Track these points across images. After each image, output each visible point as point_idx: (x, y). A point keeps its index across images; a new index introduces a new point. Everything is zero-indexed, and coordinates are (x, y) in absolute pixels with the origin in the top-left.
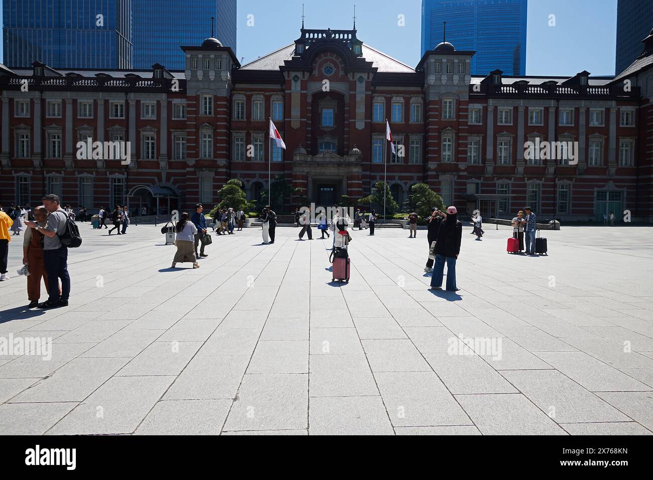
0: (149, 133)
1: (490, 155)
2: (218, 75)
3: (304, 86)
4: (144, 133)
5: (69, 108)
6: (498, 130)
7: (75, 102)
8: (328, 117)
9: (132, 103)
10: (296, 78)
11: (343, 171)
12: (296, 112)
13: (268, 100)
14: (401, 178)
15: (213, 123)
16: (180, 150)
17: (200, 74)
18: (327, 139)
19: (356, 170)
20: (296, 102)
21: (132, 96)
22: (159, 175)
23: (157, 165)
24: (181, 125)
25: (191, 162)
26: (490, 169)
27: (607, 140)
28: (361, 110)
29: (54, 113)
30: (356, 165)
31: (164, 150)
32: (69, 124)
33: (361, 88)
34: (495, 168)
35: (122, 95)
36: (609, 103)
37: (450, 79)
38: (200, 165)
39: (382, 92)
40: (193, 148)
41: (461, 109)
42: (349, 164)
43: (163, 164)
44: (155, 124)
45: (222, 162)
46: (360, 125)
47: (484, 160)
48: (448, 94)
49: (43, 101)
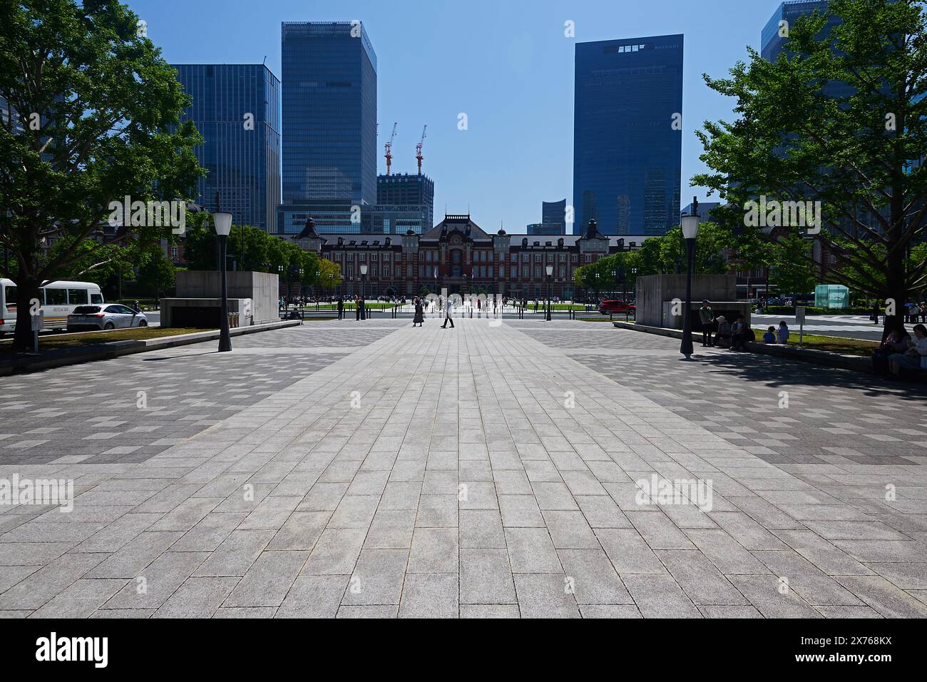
0: (386, 266)
1: (520, 274)
2: (414, 245)
3: (447, 248)
4: (385, 266)
5: (356, 257)
6: (523, 264)
7: (358, 255)
8: (456, 260)
9: (380, 255)
10: (443, 245)
11: (460, 282)
12: (443, 258)
13: (432, 253)
14: (485, 283)
15: (412, 263)
16: (398, 273)
17: (407, 245)
18: (456, 266)
19: (465, 282)
20: (443, 254)
21: (380, 252)
22: (390, 283)
23: (390, 279)
24: (398, 263)
25: (404, 278)
26: (520, 279)
27: (567, 268)
28: (468, 257)
29: (349, 259)
30: (465, 280)
31: (392, 273)
32: (356, 263)
33: (468, 248)
34: (522, 279)
35: (377, 252)
36: (566, 253)
37: (502, 245)
38: (407, 279)
39: (477, 249)
40: (404, 272)
41: (508, 257)
42: (462, 280)
43: (392, 278)
44: (389, 263)
45: (416, 278)
46: (468, 263)
47: (518, 275)
48: (502, 251)
49: (346, 254)
